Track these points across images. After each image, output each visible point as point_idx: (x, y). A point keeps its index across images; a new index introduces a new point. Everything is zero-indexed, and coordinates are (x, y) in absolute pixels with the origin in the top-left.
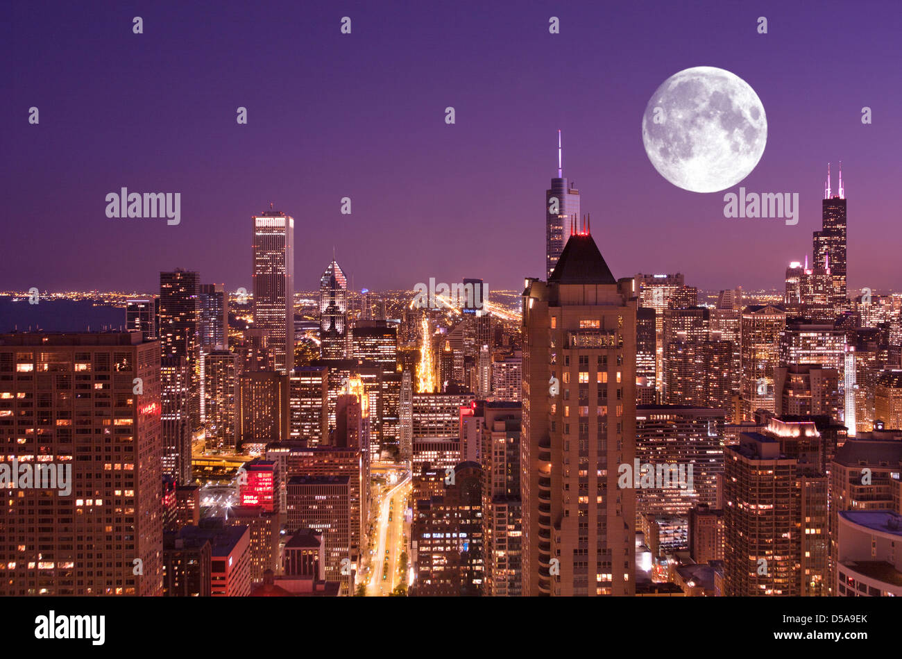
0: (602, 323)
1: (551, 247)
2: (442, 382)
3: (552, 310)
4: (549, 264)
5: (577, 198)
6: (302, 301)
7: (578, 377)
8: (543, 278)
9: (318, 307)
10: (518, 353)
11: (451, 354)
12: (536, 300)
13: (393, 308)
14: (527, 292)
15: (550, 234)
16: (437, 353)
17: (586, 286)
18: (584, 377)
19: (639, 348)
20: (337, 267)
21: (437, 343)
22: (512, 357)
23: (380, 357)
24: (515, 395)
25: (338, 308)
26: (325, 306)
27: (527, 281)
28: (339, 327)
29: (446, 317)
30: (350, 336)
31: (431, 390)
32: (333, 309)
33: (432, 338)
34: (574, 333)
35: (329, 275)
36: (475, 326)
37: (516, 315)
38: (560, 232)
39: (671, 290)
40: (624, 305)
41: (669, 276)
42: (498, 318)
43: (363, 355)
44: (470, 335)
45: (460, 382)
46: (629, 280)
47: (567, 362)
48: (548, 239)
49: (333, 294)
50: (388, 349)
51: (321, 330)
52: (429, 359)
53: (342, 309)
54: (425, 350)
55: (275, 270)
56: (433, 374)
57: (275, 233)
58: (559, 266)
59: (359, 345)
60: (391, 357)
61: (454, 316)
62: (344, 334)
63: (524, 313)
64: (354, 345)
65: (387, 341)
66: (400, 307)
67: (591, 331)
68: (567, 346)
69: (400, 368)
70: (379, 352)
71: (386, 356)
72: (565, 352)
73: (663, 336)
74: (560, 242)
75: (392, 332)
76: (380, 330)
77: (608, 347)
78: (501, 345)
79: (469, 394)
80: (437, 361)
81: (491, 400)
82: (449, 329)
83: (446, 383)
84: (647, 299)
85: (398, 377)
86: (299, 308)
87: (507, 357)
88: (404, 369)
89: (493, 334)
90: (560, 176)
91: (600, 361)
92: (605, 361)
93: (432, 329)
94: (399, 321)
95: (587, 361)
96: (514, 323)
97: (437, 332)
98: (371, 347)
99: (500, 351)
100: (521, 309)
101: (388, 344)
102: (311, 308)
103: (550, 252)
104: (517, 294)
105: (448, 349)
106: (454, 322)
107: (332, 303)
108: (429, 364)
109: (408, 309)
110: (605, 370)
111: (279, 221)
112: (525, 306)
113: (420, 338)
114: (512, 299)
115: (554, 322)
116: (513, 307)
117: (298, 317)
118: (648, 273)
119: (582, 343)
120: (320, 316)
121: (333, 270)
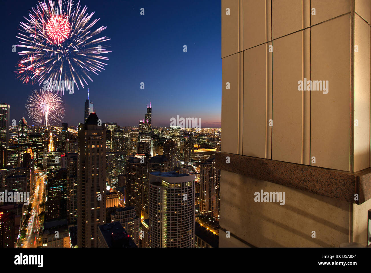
0: (98, 134)
1: (86, 116)
2: (56, 149)
3: (86, 131)
4: (85, 120)
5: (93, 104)
6: (12, 128)
7: (92, 146)
8: (84, 123)
9: (18, 130)
10: (77, 141)
11: (59, 141)
12: (81, 128)
13: (42, 130)
14: (79, 126)
15: (85, 113)
16: (54, 141)
17: (94, 125)
18: (93, 146)
19: (107, 139)
20: (24, 119)
21: (54, 139)
22: (75, 142)
23: (38, 143)
24: (76, 151)
25: (24, 130)
26: (20, 129)
27: (79, 124)
28: (24, 135)
29: (57, 132)
30: (28, 137)
31: (53, 151)
32: (23, 130)
33: (53, 138)
34: (91, 136)
35: (21, 121)
36: (65, 134)
37: (77, 132)
38: (88, 112)
39: (114, 126)
40: (103, 130)
41: (114, 123)
42: (72, 133)
43: (32, 142)
44: (64, 137)
45: (61, 148)
46: (105, 124)
47: (89, 143)
48: (85, 114)
49: (23, 126)
50: (40, 140)
51: (19, 136)
52: (52, 143)
53: (26, 130)
54: (51, 140)
55: (3, 119)
56: (53, 147)
57: (3, 109)
58: (87, 120)
59: (31, 140)
60: (41, 143)
61: (59, 132)
62: (26, 137)
63: (78, 131)
64: (30, 140)
65: (40, 138)
66: (44, 130)
67: (95, 135)
68: (89, 139)
69: (43, 145)
70: (37, 141)
71: (39, 143)
72: (89, 141)
73: (112, 137)
74: (88, 115)
75: (41, 136)
76: (38, 136)
77: (99, 139)
78: (72, 139)
79: (64, 151)
80: (54, 143)
81: (70, 152)
82: (58, 135)
83: (57, 149)
84: (109, 128)
85: (43, 148)
86: (11, 130)
87: (74, 142)
88: (45, 145)
89: (70, 136)
90: (88, 99)
91: (97, 142)
92: (99, 142)
93: (53, 135)
94: (43, 133)
95: (94, 142)
96: (76, 134)
97: (55, 136)
98: (35, 140)
99: (72, 141)
100: (78, 130)
101: (40, 139)
102: (15, 130)
103: (85, 117)
104: (77, 127)
105: (58, 140)
106: (59, 133)
107: (22, 129)
108: (52, 144)
109: (46, 130)
110: (99, 145)
111: (5, 106)
112: (79, 130)
113: (50, 138)
114: (76, 128)
115: (86, 133)
116: (76, 130)
117: (11, 132)
118: (109, 122)
119: (93, 138)
120: (19, 132)
121: (23, 120)
